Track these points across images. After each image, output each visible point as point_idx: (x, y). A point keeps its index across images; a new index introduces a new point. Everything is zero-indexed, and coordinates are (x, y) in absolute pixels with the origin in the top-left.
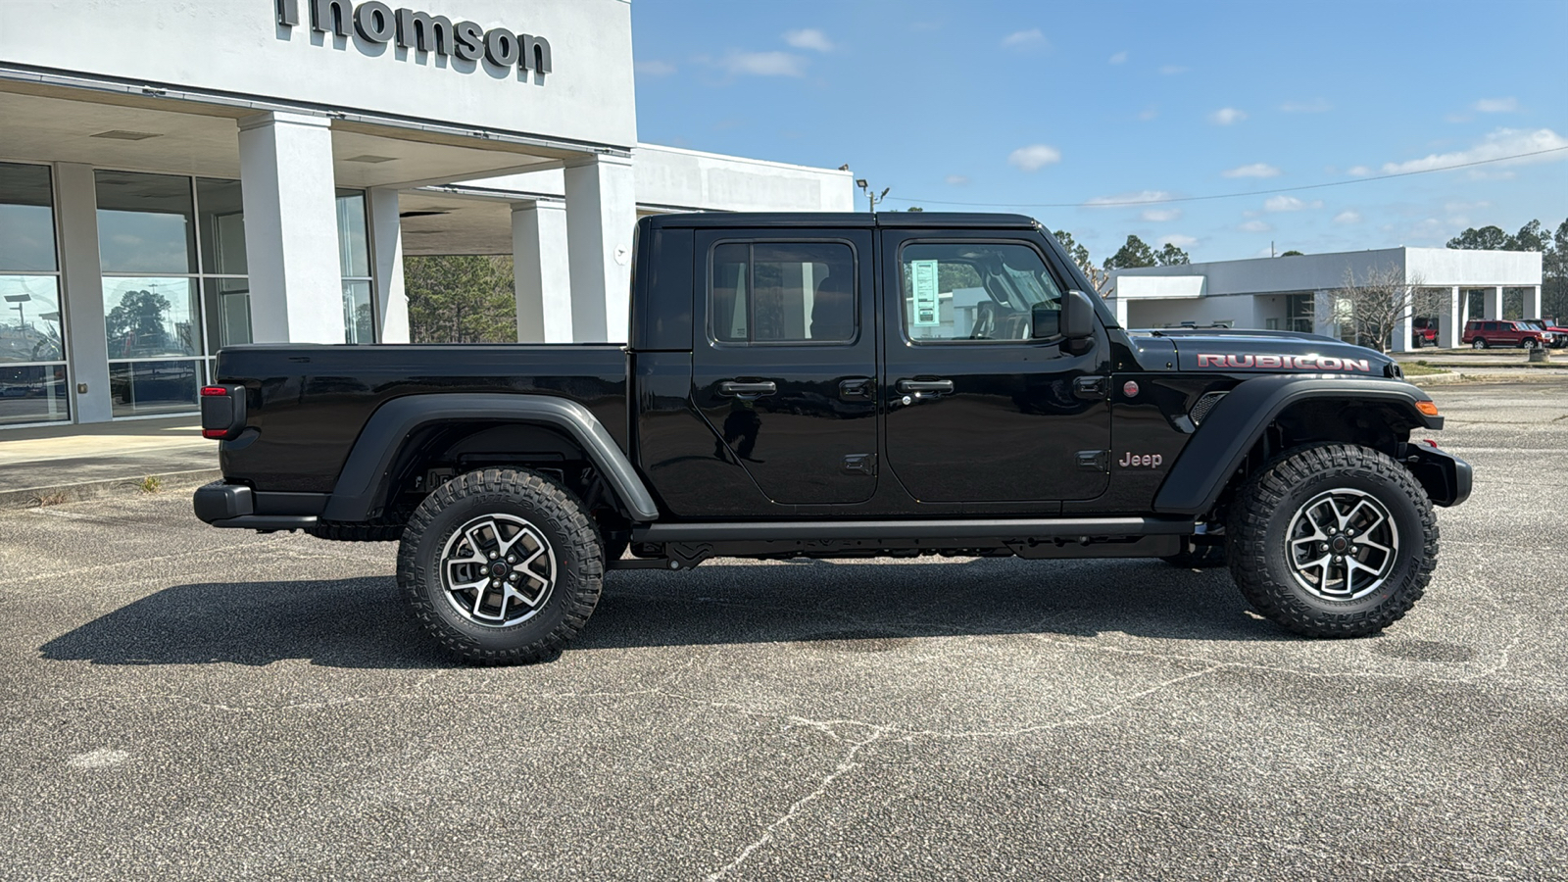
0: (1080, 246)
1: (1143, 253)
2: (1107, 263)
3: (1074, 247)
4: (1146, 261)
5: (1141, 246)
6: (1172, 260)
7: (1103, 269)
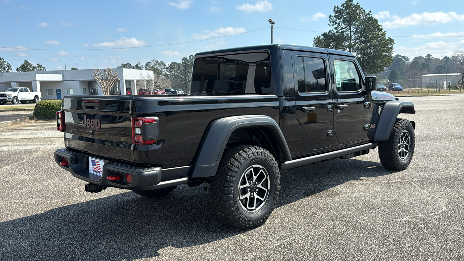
0: (8, 63)
1: (30, 66)
2: (18, 69)
3: (6, 63)
4: (31, 69)
5: (29, 64)
6: (40, 69)
7: (16, 71)
